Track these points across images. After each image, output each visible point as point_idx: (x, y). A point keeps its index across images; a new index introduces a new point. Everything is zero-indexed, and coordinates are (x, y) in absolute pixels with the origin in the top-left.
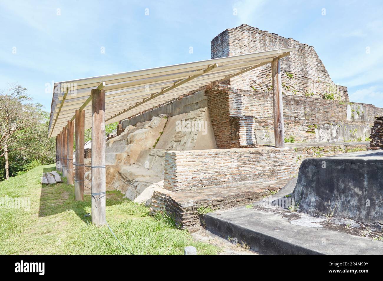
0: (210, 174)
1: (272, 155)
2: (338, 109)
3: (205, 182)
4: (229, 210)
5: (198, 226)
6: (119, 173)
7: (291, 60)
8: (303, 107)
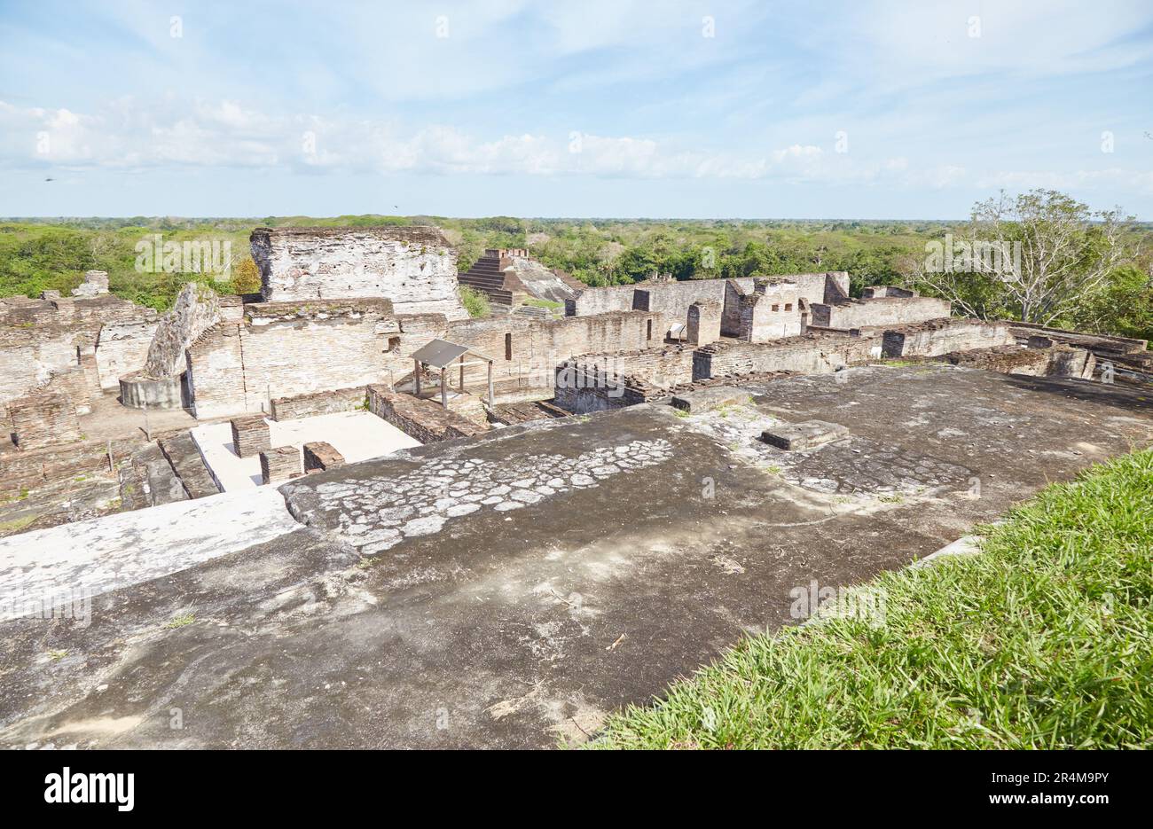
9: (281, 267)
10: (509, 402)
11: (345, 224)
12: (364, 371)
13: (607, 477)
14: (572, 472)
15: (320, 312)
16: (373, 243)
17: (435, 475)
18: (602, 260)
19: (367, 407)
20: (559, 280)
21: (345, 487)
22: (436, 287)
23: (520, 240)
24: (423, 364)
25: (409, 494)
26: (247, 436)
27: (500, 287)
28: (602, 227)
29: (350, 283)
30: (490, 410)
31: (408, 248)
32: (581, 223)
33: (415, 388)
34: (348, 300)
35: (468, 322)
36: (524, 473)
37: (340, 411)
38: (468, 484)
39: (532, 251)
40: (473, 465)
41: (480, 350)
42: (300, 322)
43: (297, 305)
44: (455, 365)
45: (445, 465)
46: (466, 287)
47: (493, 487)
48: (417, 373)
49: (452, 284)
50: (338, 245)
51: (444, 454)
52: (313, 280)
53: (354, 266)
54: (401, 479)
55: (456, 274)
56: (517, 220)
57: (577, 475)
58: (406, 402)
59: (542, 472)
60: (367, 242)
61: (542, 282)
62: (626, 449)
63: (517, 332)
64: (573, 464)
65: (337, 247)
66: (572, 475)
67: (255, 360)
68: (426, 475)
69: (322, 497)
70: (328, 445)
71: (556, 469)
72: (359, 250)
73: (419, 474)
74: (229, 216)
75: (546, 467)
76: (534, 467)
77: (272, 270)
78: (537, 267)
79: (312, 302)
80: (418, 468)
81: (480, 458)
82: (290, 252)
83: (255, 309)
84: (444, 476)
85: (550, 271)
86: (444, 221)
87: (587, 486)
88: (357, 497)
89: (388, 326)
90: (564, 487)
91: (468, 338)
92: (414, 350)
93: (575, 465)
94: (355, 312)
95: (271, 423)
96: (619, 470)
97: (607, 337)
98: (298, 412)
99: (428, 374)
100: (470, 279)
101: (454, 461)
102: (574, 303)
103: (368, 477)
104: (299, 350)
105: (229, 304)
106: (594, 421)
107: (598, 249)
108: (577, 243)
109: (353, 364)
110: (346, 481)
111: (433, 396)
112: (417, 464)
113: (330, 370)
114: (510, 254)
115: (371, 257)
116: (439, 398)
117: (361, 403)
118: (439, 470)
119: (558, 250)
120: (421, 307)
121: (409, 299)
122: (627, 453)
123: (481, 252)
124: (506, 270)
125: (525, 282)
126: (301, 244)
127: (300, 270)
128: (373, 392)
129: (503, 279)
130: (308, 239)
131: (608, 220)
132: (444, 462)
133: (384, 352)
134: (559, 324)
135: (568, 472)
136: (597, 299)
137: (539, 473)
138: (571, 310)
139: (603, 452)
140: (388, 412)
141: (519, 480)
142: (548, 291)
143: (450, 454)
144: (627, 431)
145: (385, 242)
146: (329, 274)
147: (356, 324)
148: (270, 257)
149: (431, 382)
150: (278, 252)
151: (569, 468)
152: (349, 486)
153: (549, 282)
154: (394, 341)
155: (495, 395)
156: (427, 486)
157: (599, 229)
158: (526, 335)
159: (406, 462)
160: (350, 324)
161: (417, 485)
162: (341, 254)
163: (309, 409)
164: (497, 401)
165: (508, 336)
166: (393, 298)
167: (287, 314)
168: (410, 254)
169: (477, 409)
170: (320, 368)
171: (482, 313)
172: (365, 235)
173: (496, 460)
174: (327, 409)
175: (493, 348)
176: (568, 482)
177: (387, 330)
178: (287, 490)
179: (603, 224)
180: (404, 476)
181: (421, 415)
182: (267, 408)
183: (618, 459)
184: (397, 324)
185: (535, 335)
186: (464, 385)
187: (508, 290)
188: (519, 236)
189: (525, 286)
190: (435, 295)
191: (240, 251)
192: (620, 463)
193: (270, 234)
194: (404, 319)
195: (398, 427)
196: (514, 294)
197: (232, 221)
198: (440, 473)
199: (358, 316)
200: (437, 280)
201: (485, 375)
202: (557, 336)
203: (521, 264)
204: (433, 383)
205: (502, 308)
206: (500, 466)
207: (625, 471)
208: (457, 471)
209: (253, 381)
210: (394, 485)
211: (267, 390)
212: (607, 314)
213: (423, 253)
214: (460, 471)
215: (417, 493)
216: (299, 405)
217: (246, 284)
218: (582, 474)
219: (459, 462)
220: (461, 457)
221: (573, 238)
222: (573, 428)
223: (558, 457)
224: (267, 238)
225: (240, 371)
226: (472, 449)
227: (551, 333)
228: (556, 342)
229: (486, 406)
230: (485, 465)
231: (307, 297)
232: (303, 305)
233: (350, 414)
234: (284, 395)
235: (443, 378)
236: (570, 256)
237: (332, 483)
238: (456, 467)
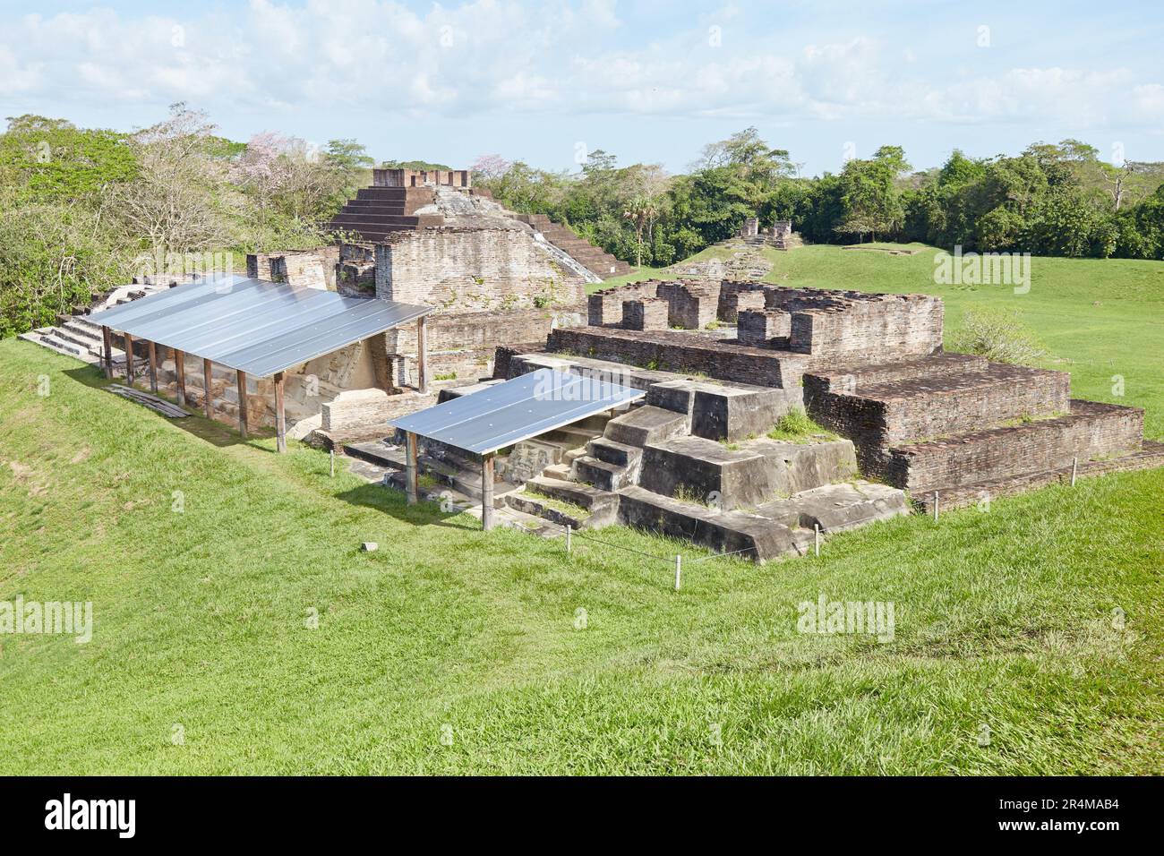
0: (356, 420)
1: (410, 402)
2: (537, 326)
3: (351, 426)
4: (361, 444)
5: (343, 452)
6: (267, 407)
7: (482, 260)
8: (481, 331)
78: (491, 209)
124: (418, 212)
203: (455, 201)
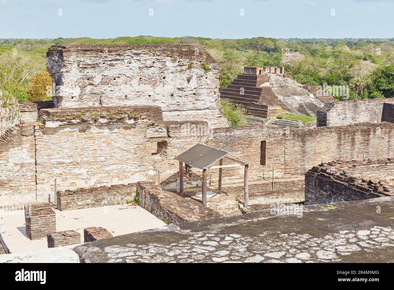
9: (71, 78)
10: (262, 203)
11: (123, 43)
12: (136, 170)
13: (349, 254)
14: (317, 248)
15: (101, 117)
16: (148, 59)
17: (200, 245)
18: (353, 77)
19: (137, 202)
20: (312, 95)
21: (127, 249)
22: (200, 98)
23: (276, 59)
24: (187, 166)
25: (179, 257)
26: (37, 220)
27: (257, 102)
28: (355, 47)
29: (126, 93)
30: (245, 209)
31: (177, 63)
32: (334, 43)
33: (178, 188)
34: (124, 107)
35: (227, 130)
36: (276, 247)
37: (113, 204)
38: (228, 252)
39: (287, 68)
40: (232, 239)
41: (237, 155)
42: (84, 126)
43: (82, 111)
44: (214, 167)
45: (208, 237)
46: (227, 101)
47: (249, 256)
48: (181, 174)
49: (214, 96)
50: (119, 60)
51: (208, 229)
52: (96, 90)
53: (131, 78)
54: (173, 246)
55: (219, 86)
56: (273, 40)
57: (322, 251)
58: (170, 198)
59: (292, 247)
60: (143, 57)
61: (296, 97)
62: (368, 232)
63: (272, 139)
64: (319, 242)
65: (117, 62)
66: (317, 251)
67: (45, 157)
68: (192, 244)
69: (109, 255)
70: (105, 230)
71: (303, 245)
72: (135, 65)
73: (187, 243)
74: (25, 38)
75: (295, 243)
76: (284, 243)
77: (63, 80)
78: (292, 84)
79: (95, 109)
80: (186, 239)
81: (238, 234)
82: (78, 66)
83: (48, 114)
84: (207, 246)
85: (304, 87)
86: (207, 42)
87: (330, 260)
88: (137, 257)
89: (157, 131)
90: (310, 260)
91: (227, 144)
92: (178, 153)
93: (321, 243)
94: (130, 118)
95: (57, 211)
96: (360, 249)
97: (356, 146)
98: (79, 203)
99: (190, 175)
100: (229, 94)
101: (216, 235)
102: (326, 114)
103: (146, 243)
104: (82, 150)
105: (26, 109)
106: (340, 209)
107: (350, 67)
108: (330, 61)
109: (127, 164)
110: (128, 245)
111: (194, 195)
112: (186, 235)
113: (107, 169)
114: (267, 71)
115: (145, 71)
116: (199, 196)
117: (131, 198)
118: (203, 241)
119: (312, 68)
120: (186, 116)
121: (176, 108)
122: (368, 235)
123: (240, 69)
124: (262, 86)
125: (280, 98)
126: (88, 59)
127: (86, 81)
128: (142, 188)
129: (259, 94)
130: (94, 55)
131: (360, 40)
132: (208, 235)
133: (153, 154)
134: (311, 133)
135: (314, 248)
136: (348, 112)
137: (289, 247)
138: (322, 121)
139: (347, 234)
140: (155, 207)
141: (271, 252)
142: (301, 106)
143: (213, 230)
144: (369, 218)
145: (157, 57)
146: (110, 85)
147: (130, 128)
148: (62, 70)
149: (193, 182)
150: (69, 66)
151: (316, 245)
152: (131, 249)
153: (303, 98)
154: (162, 145)
155: (250, 196)
156: (194, 252)
157: (351, 48)
158: (279, 143)
159: (177, 234)
160: (126, 128)
161: (186, 251)
162: (121, 68)
163: (89, 201)
164: (252, 202)
165: (263, 143)
166: (163, 106)
167: (74, 119)
168: (179, 68)
169: (233, 208)
170: (99, 166)
171: (239, 124)
172: (140, 52)
173: (252, 235)
174: (103, 202)
175: (250, 154)
176: (313, 256)
177: (156, 135)
178: (81, 250)
179: (356, 44)
180: (174, 244)
181: (184, 210)
182: (53, 200)
183: (359, 240)
184: (165, 130)
185: (288, 143)
186: (222, 186)
187: (264, 104)
188: (275, 55)
189: (280, 101)
190: (199, 105)
191: (33, 67)
192: (361, 243)
193: (63, 50)
194: (171, 126)
195: (163, 220)
196: (270, 108)
197: (28, 42)
198: (205, 243)
199: (132, 121)
200: (201, 91)
201: (241, 178)
202: (308, 144)
203: (277, 80)
204: (194, 183)
205: (258, 121)
206: (255, 240)
207: (365, 250)
208: (218, 242)
209: (43, 175)
210: (167, 250)
211: (54, 183)
212: (356, 125)
213: (190, 67)
214: (221, 243)
215: (186, 257)
216: (80, 197)
217: (37, 95)
218: (327, 250)
219: (220, 235)
220: (222, 232)
221: (326, 57)
222: (321, 214)
223: (305, 236)
224: (61, 54)
225: (33, 167)
226: (231, 227)
227: (303, 141)
228: (308, 150)
229: (242, 206)
230: (242, 239)
231: (91, 104)
232: (87, 111)
233: (122, 207)
234: (68, 188)
235: (203, 178)
236: (323, 73)
237: (117, 246)
238: (218, 239)
